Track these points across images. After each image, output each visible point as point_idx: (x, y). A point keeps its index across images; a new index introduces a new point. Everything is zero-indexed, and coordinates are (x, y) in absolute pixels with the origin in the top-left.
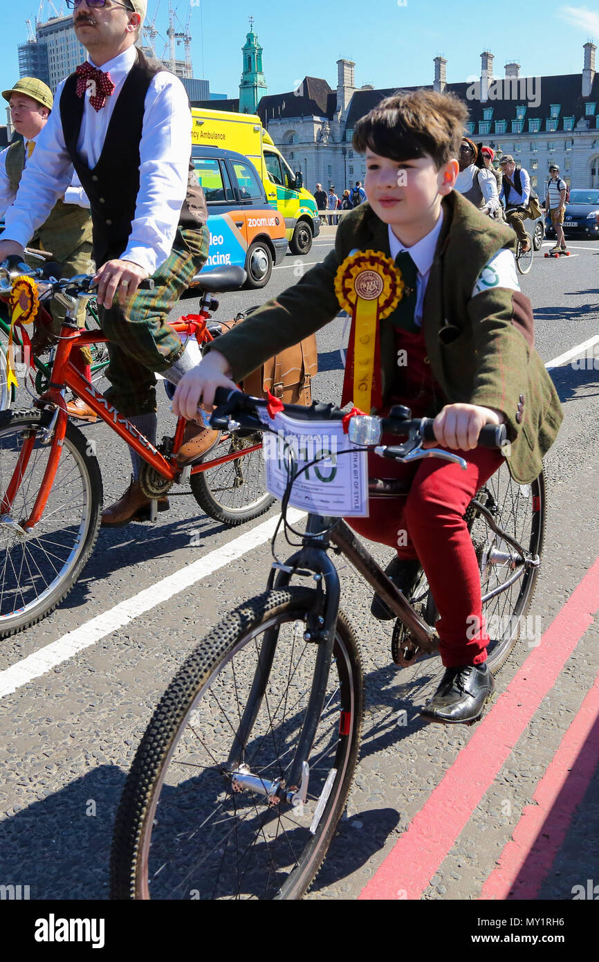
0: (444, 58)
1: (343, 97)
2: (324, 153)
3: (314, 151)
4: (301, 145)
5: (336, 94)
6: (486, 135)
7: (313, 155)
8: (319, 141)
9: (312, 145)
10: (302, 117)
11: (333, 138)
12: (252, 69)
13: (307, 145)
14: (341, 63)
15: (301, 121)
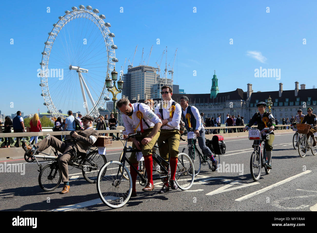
0: (282, 83)
1: (249, 94)
2: (244, 110)
3: (241, 110)
4: (237, 108)
5: (247, 93)
6: (292, 106)
7: (241, 111)
8: (242, 107)
9: (241, 108)
10: (237, 100)
11: (246, 106)
12: (215, 85)
13: (239, 108)
14: (248, 85)
15: (237, 101)
